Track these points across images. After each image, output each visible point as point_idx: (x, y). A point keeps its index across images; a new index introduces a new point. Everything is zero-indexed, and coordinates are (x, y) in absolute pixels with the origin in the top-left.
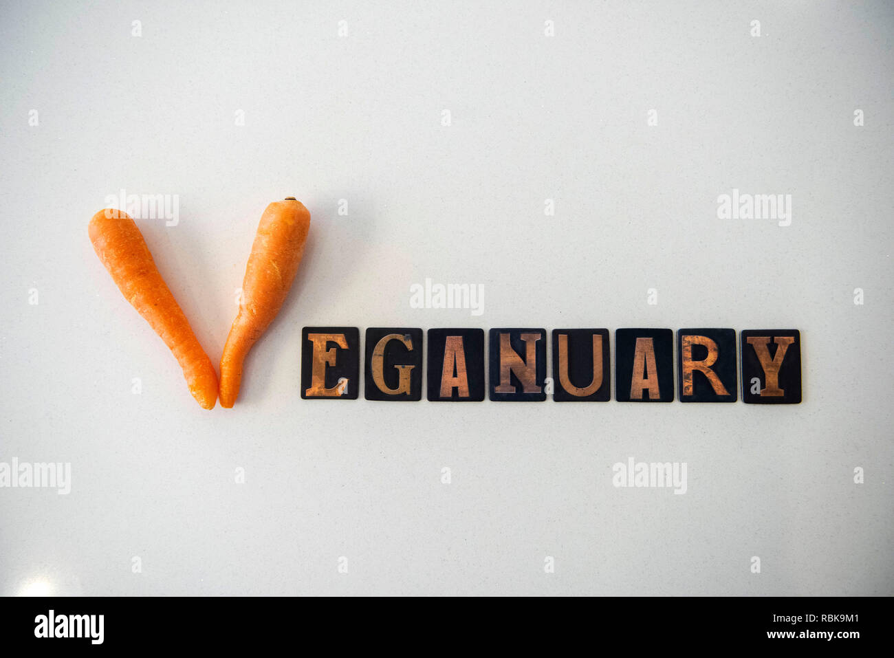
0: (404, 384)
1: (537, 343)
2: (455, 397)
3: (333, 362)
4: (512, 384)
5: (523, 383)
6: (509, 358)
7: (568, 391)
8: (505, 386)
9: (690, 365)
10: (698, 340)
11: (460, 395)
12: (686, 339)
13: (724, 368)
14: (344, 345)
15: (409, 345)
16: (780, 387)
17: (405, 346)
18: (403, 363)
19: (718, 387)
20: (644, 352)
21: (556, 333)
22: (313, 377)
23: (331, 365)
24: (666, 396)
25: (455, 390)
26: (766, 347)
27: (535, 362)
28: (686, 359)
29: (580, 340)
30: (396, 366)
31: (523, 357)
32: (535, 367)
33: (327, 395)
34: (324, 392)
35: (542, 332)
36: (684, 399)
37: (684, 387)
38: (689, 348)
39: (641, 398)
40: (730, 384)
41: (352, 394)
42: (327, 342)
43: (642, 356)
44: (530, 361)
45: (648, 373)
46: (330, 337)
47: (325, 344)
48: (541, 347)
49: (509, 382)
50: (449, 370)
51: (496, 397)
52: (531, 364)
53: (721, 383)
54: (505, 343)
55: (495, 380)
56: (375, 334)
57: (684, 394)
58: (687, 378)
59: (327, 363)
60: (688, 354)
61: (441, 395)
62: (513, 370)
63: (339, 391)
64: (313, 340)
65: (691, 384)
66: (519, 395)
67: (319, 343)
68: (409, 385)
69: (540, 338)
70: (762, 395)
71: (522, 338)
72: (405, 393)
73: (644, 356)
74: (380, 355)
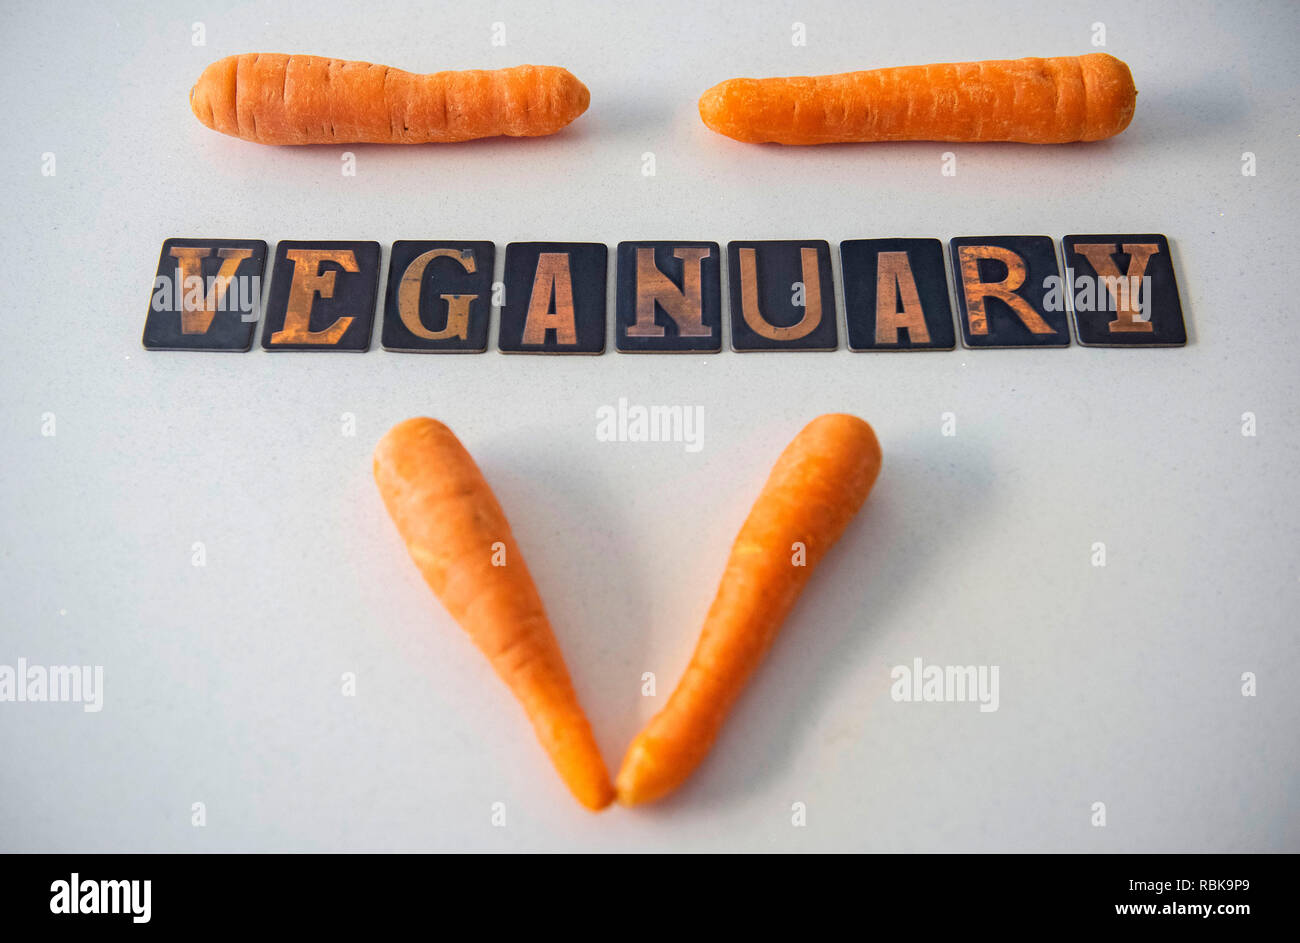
0: (457, 323)
1: (704, 262)
2: (551, 345)
3: (328, 291)
4: (658, 323)
5: (679, 322)
6: (651, 284)
7: (760, 332)
8: (645, 325)
10: (987, 252)
11: (560, 341)
12: (965, 251)
14: (350, 266)
15: (470, 265)
17: (463, 267)
18: (457, 291)
19: (1033, 321)
20: (893, 274)
21: (735, 247)
22: (289, 315)
23: (323, 296)
24: (942, 340)
25: (551, 333)
26: (1110, 259)
27: (700, 290)
28: (970, 280)
29: (777, 256)
30: (442, 296)
31: (679, 283)
32: (700, 297)
33: (311, 341)
34: (306, 337)
35: (714, 247)
36: (976, 342)
37: (970, 323)
38: (974, 264)
39: (895, 341)
41: (356, 342)
42: (322, 262)
43: (890, 279)
44: (691, 288)
45: (904, 303)
46: (327, 255)
47: (316, 264)
48: (710, 269)
49: (653, 319)
50: (541, 302)
51: (628, 345)
52: (692, 294)
53: (1038, 316)
54: (645, 262)
55: (627, 316)
56: (406, 251)
57: (972, 332)
58: (975, 307)
59: (317, 294)
60: (972, 273)
62: (660, 301)
63: (333, 336)
64: (295, 259)
65: (984, 318)
66: (671, 341)
67: (305, 265)
68: (466, 325)
69: (709, 256)
70: (1112, 330)
71: (677, 254)
72: (457, 337)
73: (893, 277)
74: (415, 280)
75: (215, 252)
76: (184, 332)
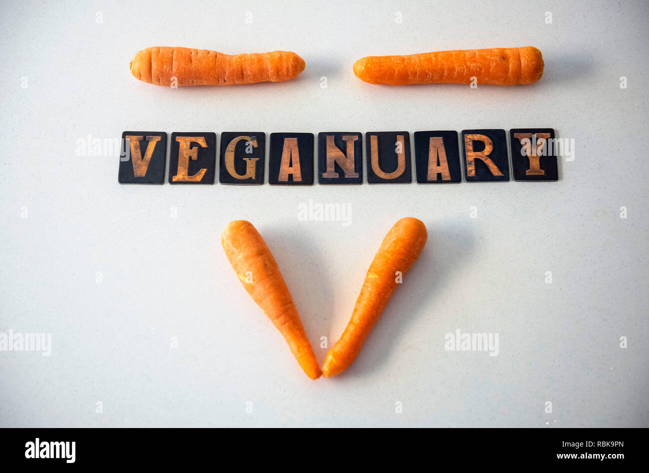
0: (251, 172)
1: (355, 142)
2: (291, 181)
3: (195, 156)
4: (336, 171)
5: (344, 170)
6: (333, 153)
7: (379, 175)
8: (330, 173)
9: (472, 155)
10: (477, 137)
11: (294, 180)
12: (468, 137)
13: (498, 156)
14: (204, 145)
15: (255, 144)
16: (541, 167)
17: (252, 145)
18: (250, 157)
19: (495, 170)
20: (436, 148)
21: (369, 134)
22: (179, 168)
23: (193, 159)
24: (455, 178)
25: (291, 176)
27: (353, 155)
28: (469, 151)
29: (387, 139)
30: (244, 159)
31: (345, 153)
32: (354, 159)
33: (190, 180)
34: (187, 178)
35: (360, 134)
36: (470, 180)
37: (468, 171)
38: (471, 143)
39: (436, 180)
40: (503, 167)
41: (208, 180)
42: (191, 143)
43: (435, 150)
44: (350, 155)
45: (440, 162)
46: (193, 139)
47: (189, 144)
48: (358, 146)
49: (333, 169)
50: (286, 162)
51: (323, 181)
52: (350, 158)
53: (496, 168)
54: (330, 142)
55: (323, 168)
56: (228, 137)
57: (469, 175)
58: (470, 164)
59: (190, 158)
60: (470, 147)
61: (280, 180)
62: (336, 161)
63: (199, 178)
64: (180, 141)
65: (474, 168)
66: (341, 179)
67: (184, 143)
68: (254, 172)
69: (357, 139)
70: (527, 174)
71: (344, 138)
72: (251, 178)
73: (437, 150)
74: (232, 151)
75: (145, 138)
76: (135, 176)
